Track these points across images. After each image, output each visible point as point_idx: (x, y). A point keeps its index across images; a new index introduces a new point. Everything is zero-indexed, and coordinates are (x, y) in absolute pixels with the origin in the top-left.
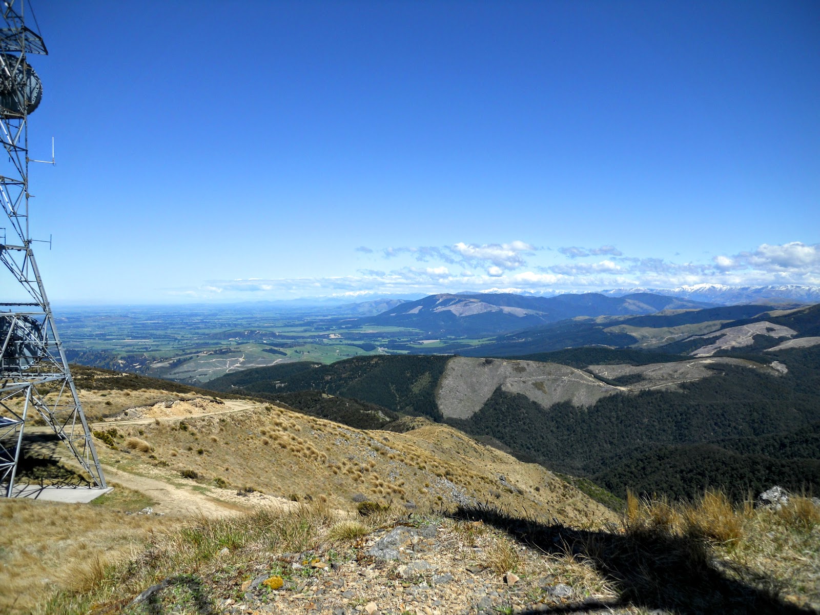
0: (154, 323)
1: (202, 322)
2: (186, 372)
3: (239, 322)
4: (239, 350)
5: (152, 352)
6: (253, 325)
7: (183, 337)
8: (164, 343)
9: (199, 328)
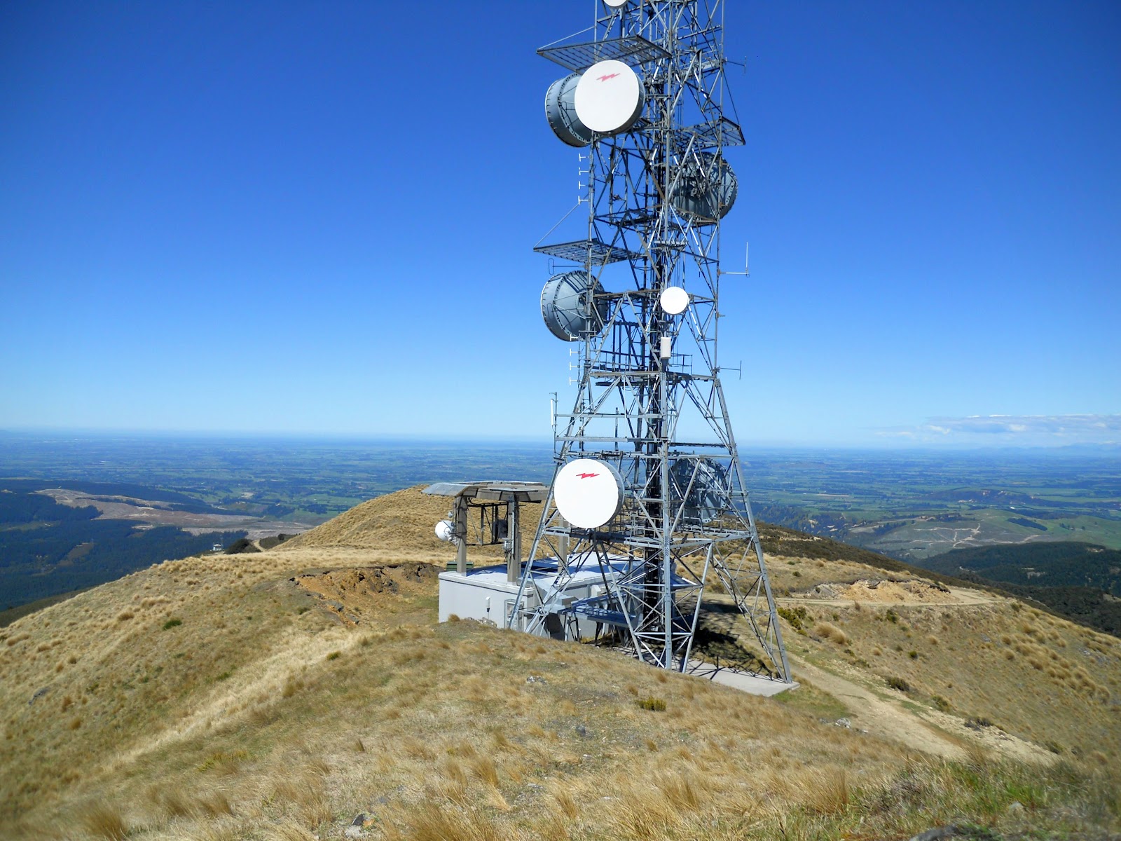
0: (857, 474)
1: (921, 475)
2: (896, 542)
3: (975, 477)
4: (972, 517)
5: (852, 513)
6: (997, 483)
7: (893, 494)
8: (868, 500)
9: (916, 483)
